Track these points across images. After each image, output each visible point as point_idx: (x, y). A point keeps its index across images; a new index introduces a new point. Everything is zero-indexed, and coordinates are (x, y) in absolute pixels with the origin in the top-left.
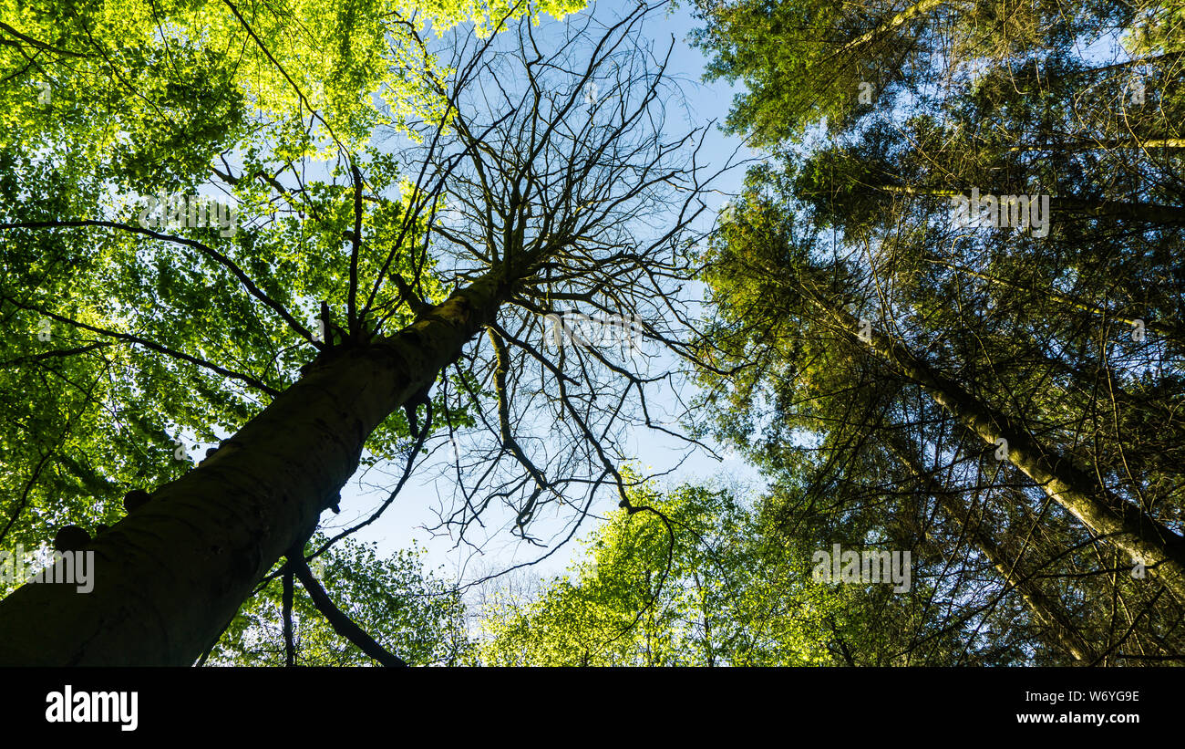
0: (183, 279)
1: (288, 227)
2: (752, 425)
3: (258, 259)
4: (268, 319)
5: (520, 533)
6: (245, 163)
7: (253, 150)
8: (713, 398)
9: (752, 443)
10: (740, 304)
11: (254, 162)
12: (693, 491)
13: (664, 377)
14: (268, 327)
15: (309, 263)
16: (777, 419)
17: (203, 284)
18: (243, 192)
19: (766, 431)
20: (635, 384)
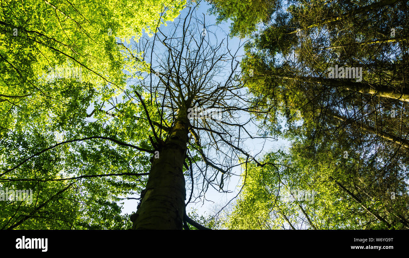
0: (89, 152)
1: (115, 122)
2: (280, 126)
3: (112, 135)
4: (122, 153)
5: (222, 191)
6: (95, 107)
7: (95, 102)
8: (265, 122)
9: (282, 132)
10: (259, 90)
11: (97, 105)
12: (269, 154)
13: (250, 121)
14: (123, 156)
15: (127, 130)
16: (288, 121)
17: (97, 151)
18: (97, 117)
19: (286, 126)
20: (241, 127)
